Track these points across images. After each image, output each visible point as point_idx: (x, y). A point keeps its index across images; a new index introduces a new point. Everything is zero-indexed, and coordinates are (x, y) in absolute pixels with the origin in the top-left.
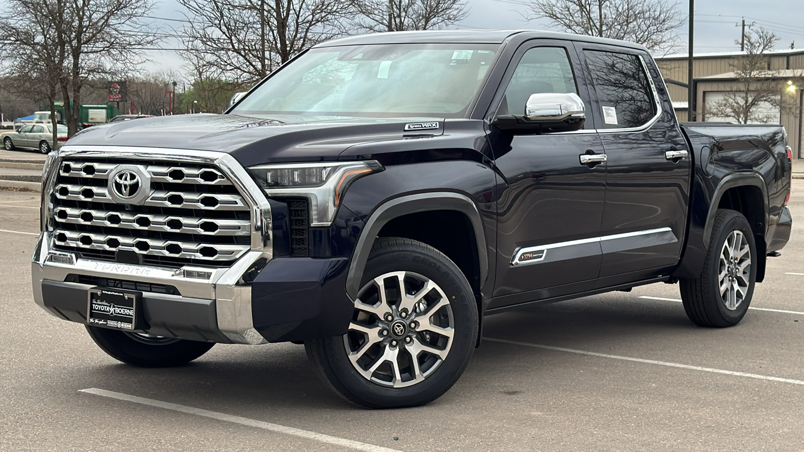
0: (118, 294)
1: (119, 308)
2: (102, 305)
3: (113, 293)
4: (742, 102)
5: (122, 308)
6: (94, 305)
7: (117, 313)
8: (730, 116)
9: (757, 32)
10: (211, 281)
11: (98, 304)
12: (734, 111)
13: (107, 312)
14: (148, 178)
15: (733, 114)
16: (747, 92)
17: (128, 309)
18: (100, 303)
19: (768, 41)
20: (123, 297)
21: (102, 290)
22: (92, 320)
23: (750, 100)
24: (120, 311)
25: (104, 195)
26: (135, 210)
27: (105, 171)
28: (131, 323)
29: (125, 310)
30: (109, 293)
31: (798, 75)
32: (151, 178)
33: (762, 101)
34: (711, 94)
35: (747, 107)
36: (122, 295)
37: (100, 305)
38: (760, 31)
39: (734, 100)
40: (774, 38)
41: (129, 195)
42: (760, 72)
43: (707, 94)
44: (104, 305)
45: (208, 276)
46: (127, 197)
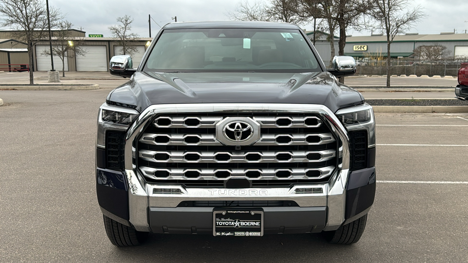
0: (244, 212)
1: (244, 222)
2: (226, 221)
3: (239, 212)
4: (61, 49)
5: (247, 222)
6: (218, 222)
7: (242, 226)
8: (56, 55)
9: (65, 22)
10: (324, 194)
11: (222, 221)
12: (58, 53)
13: (232, 226)
14: (258, 126)
15: (57, 54)
16: (63, 45)
17: (253, 222)
18: (225, 220)
19: (69, 26)
20: (250, 214)
21: (227, 211)
22: (218, 234)
23: (64, 49)
24: (246, 224)
25: (213, 140)
26: (244, 149)
27: (213, 122)
28: (260, 231)
29: (251, 222)
30: (235, 212)
31: (82, 39)
32: (261, 125)
33: (69, 49)
34: (38, 46)
35: (63, 51)
36: (248, 212)
37: (224, 221)
38: (66, 21)
39: (58, 49)
40: (71, 25)
41: (241, 140)
42: (67, 38)
43: (36, 46)
44: (228, 221)
45: (320, 190)
46: (240, 141)
